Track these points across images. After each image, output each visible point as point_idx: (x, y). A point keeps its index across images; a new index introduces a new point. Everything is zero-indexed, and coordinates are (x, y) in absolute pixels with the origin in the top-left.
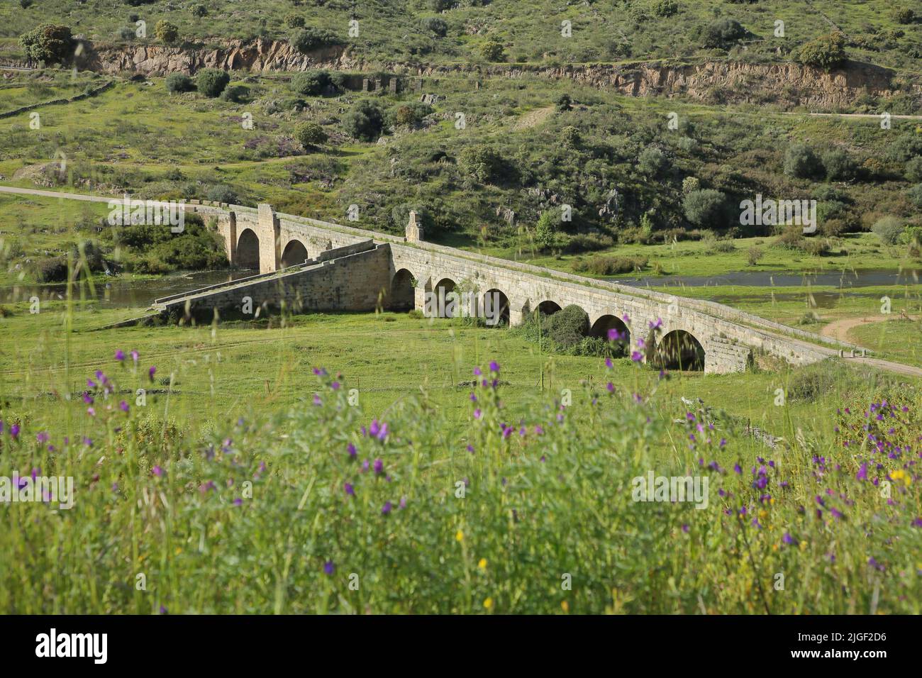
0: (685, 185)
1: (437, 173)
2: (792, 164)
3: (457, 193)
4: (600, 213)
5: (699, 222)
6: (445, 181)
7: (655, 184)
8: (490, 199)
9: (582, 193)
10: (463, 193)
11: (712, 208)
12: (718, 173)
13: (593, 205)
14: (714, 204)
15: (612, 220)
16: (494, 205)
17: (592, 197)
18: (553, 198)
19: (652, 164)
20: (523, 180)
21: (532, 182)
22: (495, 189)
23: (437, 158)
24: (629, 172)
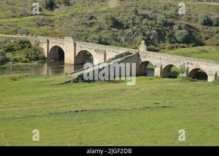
0: (174, 28)
1: (94, 23)
2: (202, 21)
3: (103, 31)
4: (151, 38)
5: (182, 41)
6: (98, 27)
7: (164, 28)
8: (115, 34)
9: (144, 31)
10: (105, 31)
11: (186, 36)
12: (182, 24)
13: (148, 35)
14: (186, 35)
15: (155, 41)
16: (117, 36)
17: (148, 33)
18: (136, 33)
19: (163, 21)
20: (125, 26)
21: (127, 27)
22: (116, 30)
23: (92, 18)
24: (156, 24)
